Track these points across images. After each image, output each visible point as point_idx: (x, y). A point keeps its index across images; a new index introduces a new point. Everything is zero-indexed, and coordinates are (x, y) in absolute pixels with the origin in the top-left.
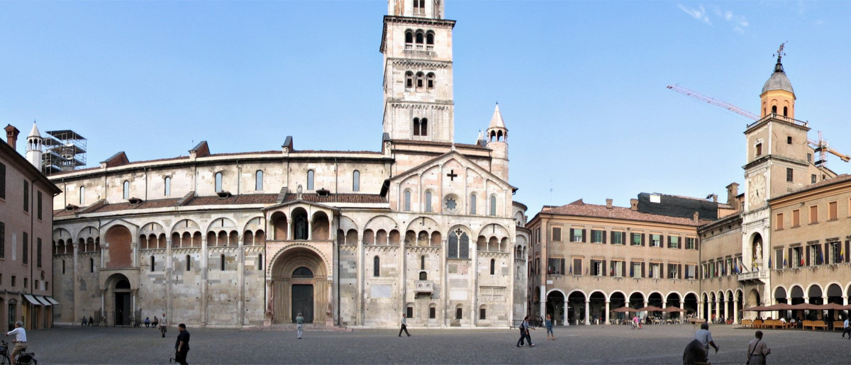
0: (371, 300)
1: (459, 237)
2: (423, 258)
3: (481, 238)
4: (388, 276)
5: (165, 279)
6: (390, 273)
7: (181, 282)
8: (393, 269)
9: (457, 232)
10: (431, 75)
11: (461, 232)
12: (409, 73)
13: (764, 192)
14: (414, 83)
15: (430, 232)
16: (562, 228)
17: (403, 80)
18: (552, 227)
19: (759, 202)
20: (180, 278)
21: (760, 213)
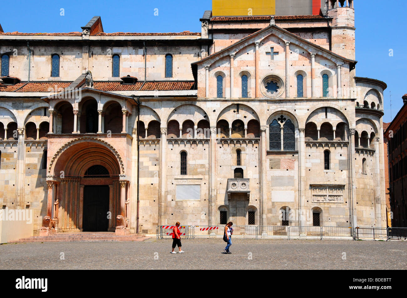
0: (177, 202)
1: (282, 125)
2: (239, 152)
3: (310, 125)
4: (197, 174)
6: (199, 170)
8: (203, 166)
9: (279, 119)
11: (285, 119)
15: (246, 122)
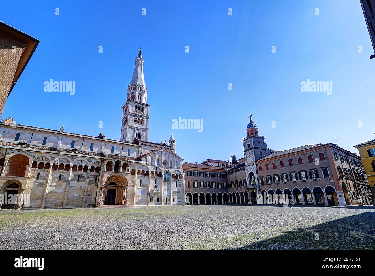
0: (138, 195)
1: (167, 174)
2: (156, 181)
3: (173, 175)
6: (145, 185)
10: (142, 120)
11: (167, 172)
12: (135, 118)
13: (253, 159)
14: (137, 122)
15: (158, 172)
17: (134, 120)
19: (251, 162)
21: (252, 165)
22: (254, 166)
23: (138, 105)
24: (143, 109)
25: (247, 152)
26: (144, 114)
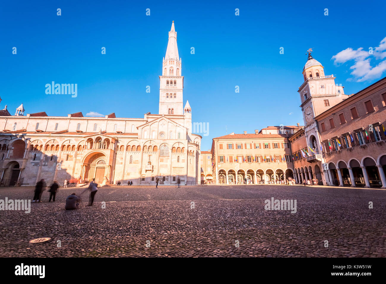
0: (128, 173)
2: (150, 156)
3: (173, 148)
4: (135, 163)
5: (39, 164)
7: (47, 166)
8: (137, 161)
9: (164, 146)
10: (175, 94)
12: (167, 94)
14: (169, 97)
15: (153, 146)
16: (223, 144)
17: (165, 96)
18: (219, 144)
19: (311, 120)
20: (46, 164)
21: (312, 125)
22: (315, 125)
23: (169, 80)
24: (175, 83)
25: (305, 106)
26: (176, 87)
